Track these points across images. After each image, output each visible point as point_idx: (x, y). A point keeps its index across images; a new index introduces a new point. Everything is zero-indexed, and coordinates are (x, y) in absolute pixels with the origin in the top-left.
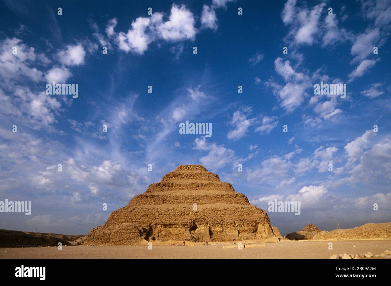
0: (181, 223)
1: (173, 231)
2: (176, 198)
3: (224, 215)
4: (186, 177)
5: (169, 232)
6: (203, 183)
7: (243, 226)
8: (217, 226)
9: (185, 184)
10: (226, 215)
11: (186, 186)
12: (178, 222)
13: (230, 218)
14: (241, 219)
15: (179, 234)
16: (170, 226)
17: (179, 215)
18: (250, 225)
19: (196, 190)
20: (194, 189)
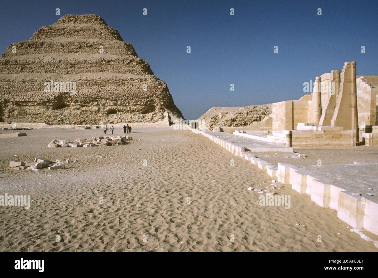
0: (40, 99)
1: (29, 110)
2: (41, 65)
3: (102, 89)
4: (68, 33)
5: (24, 112)
6: (89, 43)
7: (129, 104)
8: (91, 103)
9: (61, 44)
10: (105, 89)
11: (62, 47)
12: (36, 98)
13: (110, 93)
14: (126, 95)
15: (37, 114)
16: (25, 103)
17: (39, 89)
18: (138, 103)
19: (77, 52)
20: (73, 51)
